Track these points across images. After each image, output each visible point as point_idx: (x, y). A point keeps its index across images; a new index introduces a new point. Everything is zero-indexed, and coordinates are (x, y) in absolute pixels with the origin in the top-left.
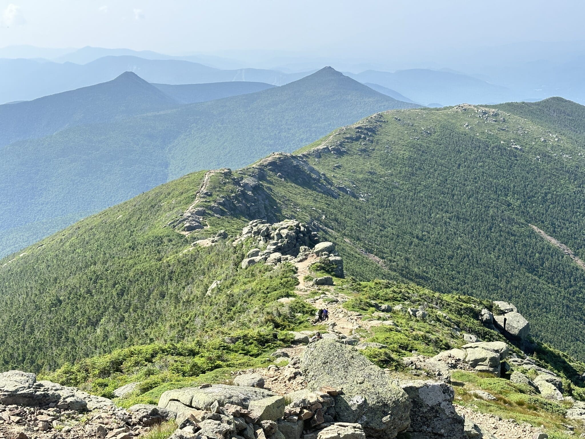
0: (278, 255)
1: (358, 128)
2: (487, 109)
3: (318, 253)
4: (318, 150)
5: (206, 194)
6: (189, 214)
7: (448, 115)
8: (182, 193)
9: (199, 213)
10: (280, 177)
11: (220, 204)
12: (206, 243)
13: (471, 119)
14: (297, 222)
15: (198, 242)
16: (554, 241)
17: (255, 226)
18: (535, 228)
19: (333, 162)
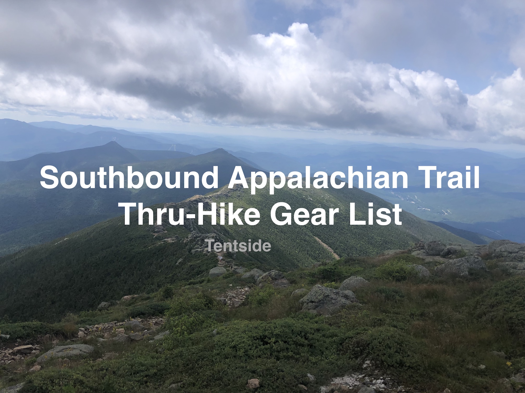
4: (217, 194)
5: (165, 215)
12: (170, 241)
15: (165, 240)
18: (317, 238)
19: (224, 201)
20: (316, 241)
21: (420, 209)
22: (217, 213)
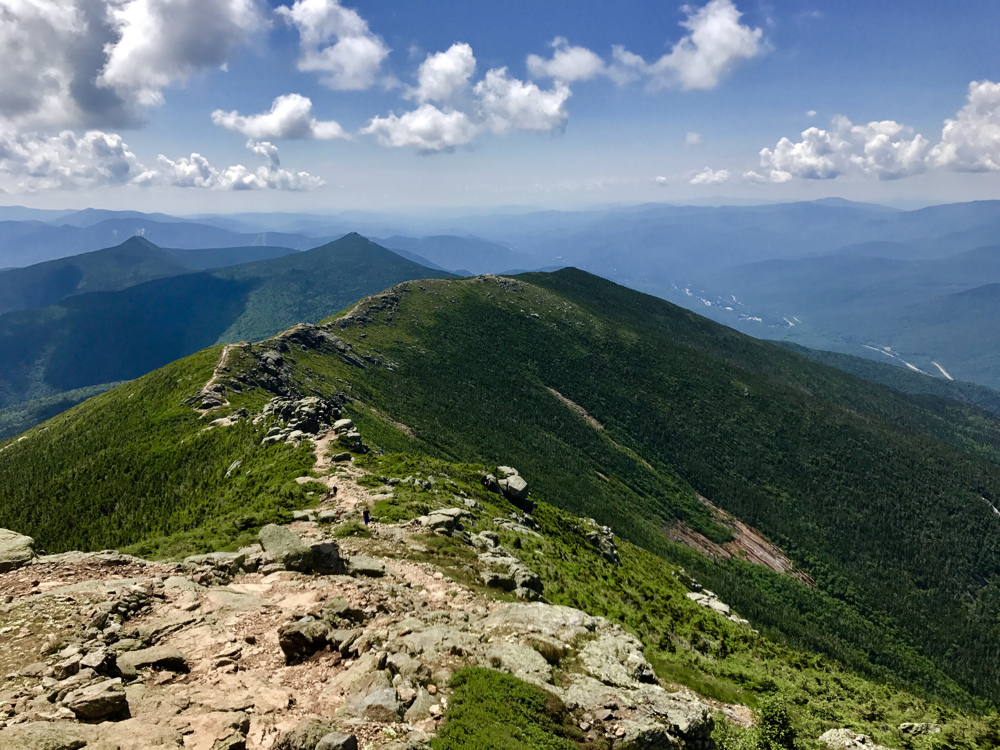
0: (298, 433)
1: (384, 297)
2: (507, 279)
3: (337, 431)
4: (343, 320)
5: (225, 369)
6: (207, 391)
7: (472, 285)
8: (199, 369)
9: (217, 390)
10: (304, 349)
11: (240, 379)
12: (226, 422)
13: (492, 289)
14: (318, 399)
15: (217, 421)
16: (570, 403)
17: (276, 403)
18: (553, 391)
19: (359, 332)
20: (551, 396)
21: (743, 321)
22: (346, 357)
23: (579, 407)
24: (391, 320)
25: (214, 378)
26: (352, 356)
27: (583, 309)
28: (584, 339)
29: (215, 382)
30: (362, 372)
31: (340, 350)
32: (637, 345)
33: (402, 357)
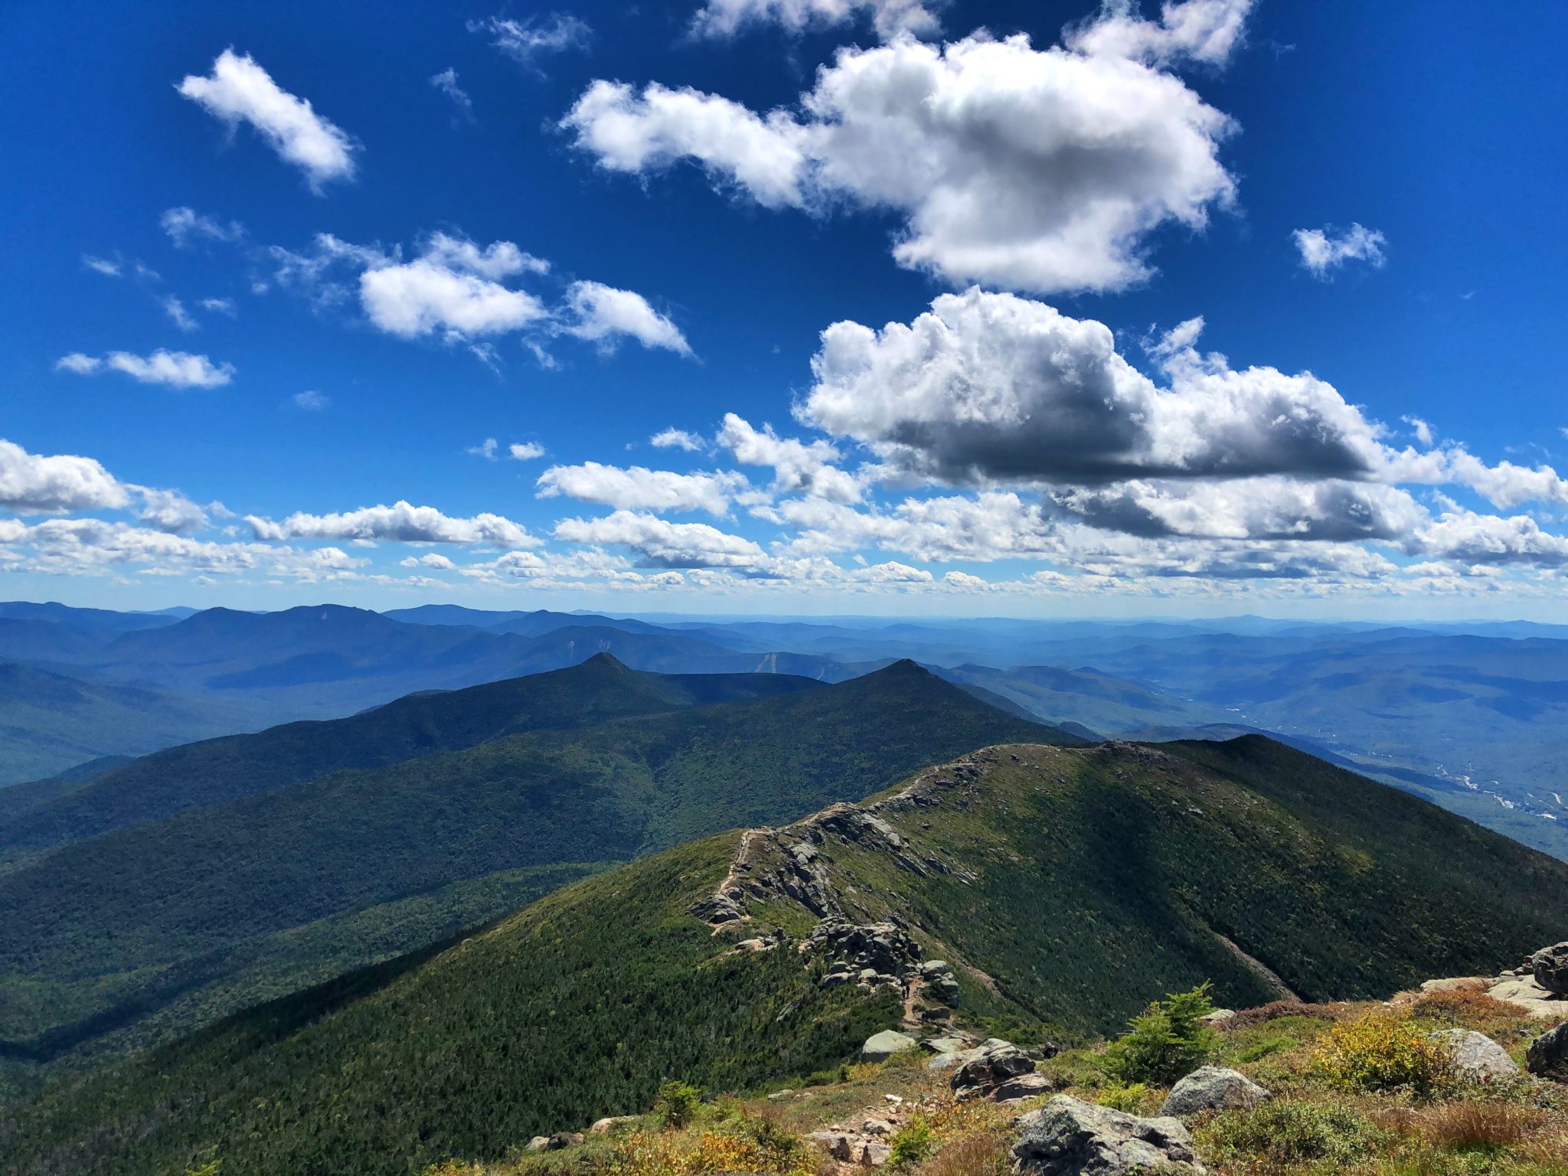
0: (872, 972)
2: (1150, 750)
3: (927, 976)
4: (898, 800)
5: (744, 866)
6: (722, 897)
8: (709, 864)
9: (734, 895)
10: (844, 841)
11: (763, 883)
12: (757, 945)
13: (1127, 765)
15: (746, 942)
16: (1253, 962)
18: (1225, 941)
19: (919, 819)
20: (1220, 946)
22: (901, 858)
23: (1268, 972)
24: (965, 804)
25: (731, 877)
26: (910, 857)
27: (1276, 806)
28: (1279, 856)
29: (732, 884)
30: (924, 884)
31: (893, 847)
32: (1371, 873)
33: (981, 863)
